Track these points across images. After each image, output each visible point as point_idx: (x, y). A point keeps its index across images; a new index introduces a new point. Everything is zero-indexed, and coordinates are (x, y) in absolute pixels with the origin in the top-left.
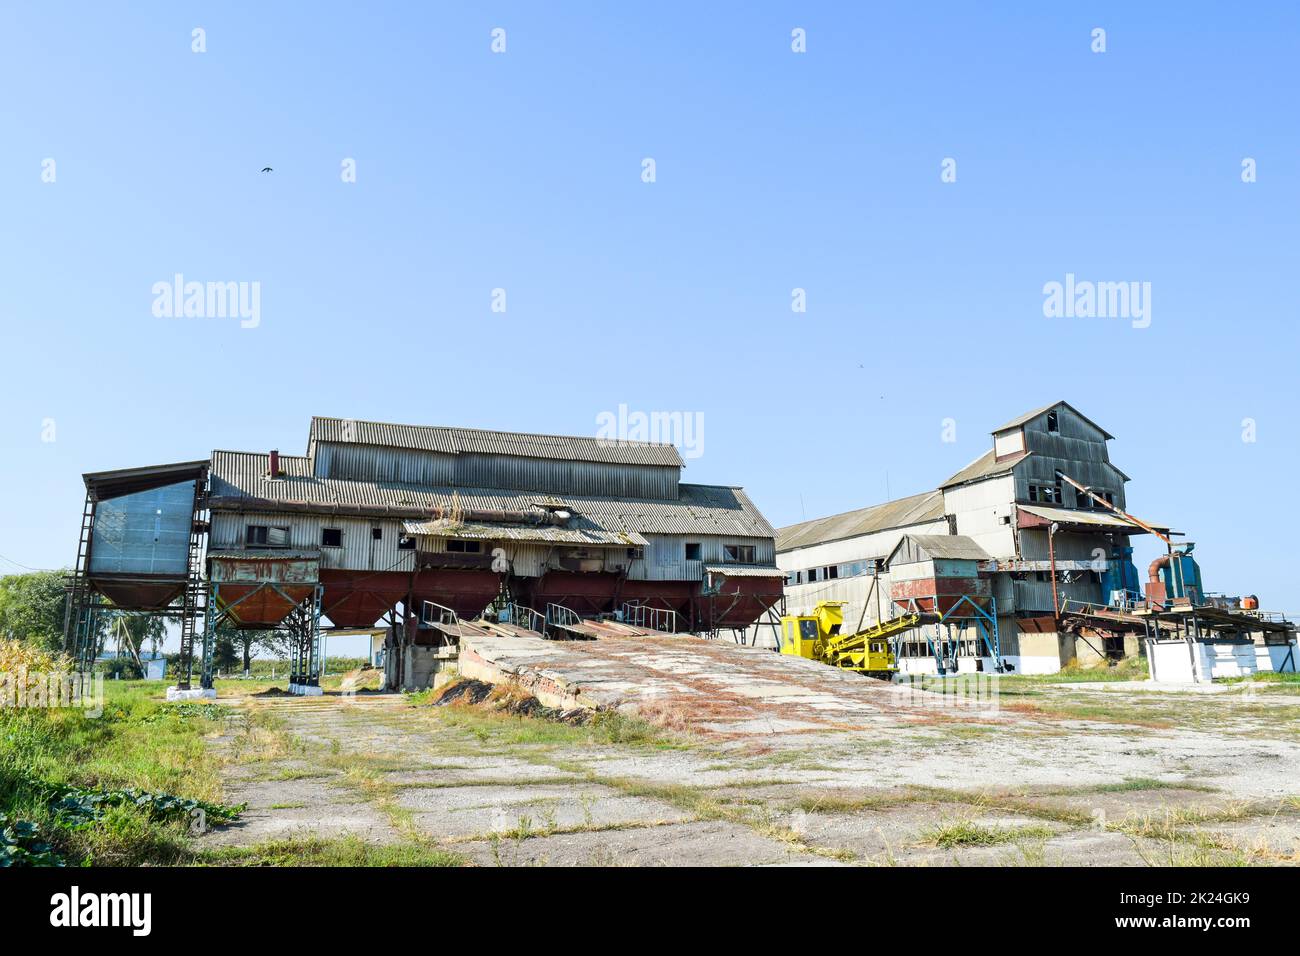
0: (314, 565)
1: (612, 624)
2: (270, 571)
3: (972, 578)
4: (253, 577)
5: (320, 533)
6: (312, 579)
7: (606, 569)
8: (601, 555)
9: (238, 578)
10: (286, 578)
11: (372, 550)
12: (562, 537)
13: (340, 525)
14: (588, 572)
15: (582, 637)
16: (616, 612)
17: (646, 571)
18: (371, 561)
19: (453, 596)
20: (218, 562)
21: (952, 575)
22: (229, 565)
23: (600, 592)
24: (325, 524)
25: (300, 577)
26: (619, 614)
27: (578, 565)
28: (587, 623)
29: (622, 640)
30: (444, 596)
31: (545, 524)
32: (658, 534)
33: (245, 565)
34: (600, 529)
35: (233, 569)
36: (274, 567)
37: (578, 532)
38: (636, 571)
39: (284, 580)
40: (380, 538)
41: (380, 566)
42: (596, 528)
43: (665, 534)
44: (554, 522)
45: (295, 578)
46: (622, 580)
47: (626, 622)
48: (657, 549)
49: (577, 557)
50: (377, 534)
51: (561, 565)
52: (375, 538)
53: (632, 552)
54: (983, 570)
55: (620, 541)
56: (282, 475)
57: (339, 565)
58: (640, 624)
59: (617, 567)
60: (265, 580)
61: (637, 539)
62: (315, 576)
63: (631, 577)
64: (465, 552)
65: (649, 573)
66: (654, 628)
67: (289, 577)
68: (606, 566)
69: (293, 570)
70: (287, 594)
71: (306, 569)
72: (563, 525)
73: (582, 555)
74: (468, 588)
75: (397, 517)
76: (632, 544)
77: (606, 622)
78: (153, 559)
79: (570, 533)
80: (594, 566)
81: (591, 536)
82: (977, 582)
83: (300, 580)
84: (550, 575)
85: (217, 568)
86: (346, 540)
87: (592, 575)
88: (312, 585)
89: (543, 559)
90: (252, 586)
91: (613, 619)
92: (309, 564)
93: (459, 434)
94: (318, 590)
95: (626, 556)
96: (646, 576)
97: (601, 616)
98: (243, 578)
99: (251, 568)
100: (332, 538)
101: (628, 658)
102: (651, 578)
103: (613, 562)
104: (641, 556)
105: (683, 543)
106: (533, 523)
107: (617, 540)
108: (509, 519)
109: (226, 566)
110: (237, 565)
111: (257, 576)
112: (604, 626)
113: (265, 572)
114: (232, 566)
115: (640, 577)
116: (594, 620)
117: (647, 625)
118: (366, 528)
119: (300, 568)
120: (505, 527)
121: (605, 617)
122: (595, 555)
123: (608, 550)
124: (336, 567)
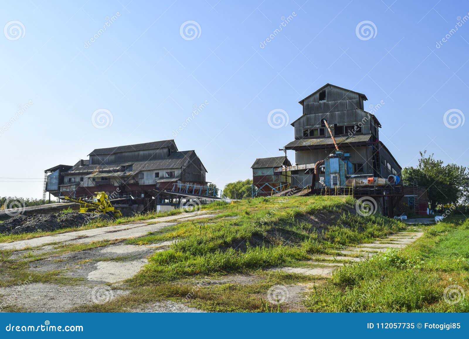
3: (271, 175)
5: (80, 178)
17: (144, 182)
18: (88, 184)
20: (61, 187)
21: (261, 174)
27: (128, 182)
32: (147, 171)
36: (69, 187)
45: (72, 190)
48: (147, 175)
54: (276, 171)
57: (81, 186)
60: (67, 190)
70: (70, 193)
78: (54, 187)
80: (132, 182)
82: (273, 177)
86: (84, 179)
92: (74, 186)
99: (65, 188)
104: (143, 178)
105: (154, 173)
115: (142, 184)
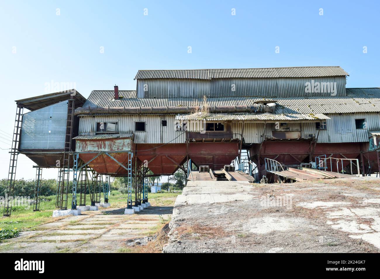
0: (128, 141)
1: (308, 170)
2: (105, 145)
4: (96, 149)
5: (134, 125)
6: (127, 149)
7: (303, 137)
8: (299, 128)
9: (89, 150)
10: (113, 149)
11: (162, 132)
12: (272, 118)
13: (144, 119)
14: (291, 140)
15: (288, 181)
16: (311, 163)
17: (329, 137)
18: (162, 138)
19: (212, 156)
20: (78, 142)
22: (84, 143)
23: (300, 151)
24: (136, 119)
25: (121, 148)
26: (314, 164)
27: (285, 136)
28: (291, 170)
29: (315, 184)
30: (206, 156)
31: (261, 111)
32: (336, 114)
33: (92, 143)
34: (297, 113)
35: (86, 145)
36: (107, 143)
37: (282, 115)
38: (323, 137)
39: (112, 150)
40: (166, 125)
41: (166, 141)
42: (294, 112)
43: (340, 114)
44: (267, 110)
45: (118, 149)
46: (313, 144)
47: (318, 169)
48: (335, 124)
49: (283, 130)
50: (164, 123)
51: (273, 135)
52: (163, 125)
53: (319, 125)
55: (311, 118)
56: (121, 98)
57: (144, 141)
58: (328, 170)
59: (310, 135)
60: (103, 150)
61: (322, 117)
62: (129, 147)
63: (319, 141)
64: (214, 131)
65: (331, 138)
66: (340, 172)
67: (115, 149)
68: (303, 134)
69: (117, 144)
70: (114, 157)
71: (124, 144)
72: (272, 111)
73: (286, 129)
74: (219, 152)
75: (173, 113)
76: (318, 119)
77: (304, 169)
78: (48, 142)
79: (277, 116)
80: (295, 135)
81: (290, 117)
83: (121, 150)
84: (267, 142)
85: (78, 144)
86: (147, 128)
87: (293, 142)
88: (126, 152)
89: (262, 131)
90: (96, 153)
91: (310, 167)
92: (125, 140)
93: (213, 71)
94: (130, 155)
95: (315, 129)
96: (329, 140)
97: (301, 165)
98: (91, 150)
99: (95, 144)
100: (141, 127)
101: (322, 211)
102: (332, 141)
103: (307, 133)
104: (325, 128)
105: (353, 119)
106: (254, 112)
107: (308, 118)
108: (238, 110)
109: (83, 144)
110: (88, 143)
111: (98, 149)
112: (303, 172)
113: (102, 146)
114: (85, 143)
115: (326, 141)
116: (296, 168)
117: (335, 170)
118: (158, 120)
119: (120, 143)
120: (236, 115)
121: (304, 166)
122: (295, 129)
123: (302, 124)
124: (143, 142)
